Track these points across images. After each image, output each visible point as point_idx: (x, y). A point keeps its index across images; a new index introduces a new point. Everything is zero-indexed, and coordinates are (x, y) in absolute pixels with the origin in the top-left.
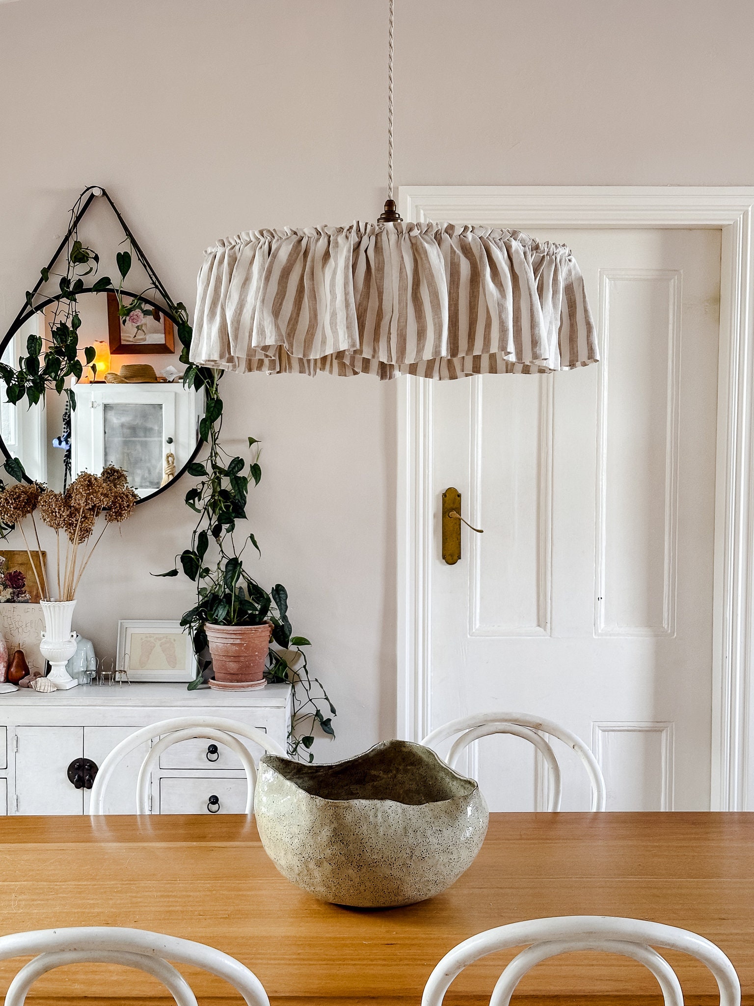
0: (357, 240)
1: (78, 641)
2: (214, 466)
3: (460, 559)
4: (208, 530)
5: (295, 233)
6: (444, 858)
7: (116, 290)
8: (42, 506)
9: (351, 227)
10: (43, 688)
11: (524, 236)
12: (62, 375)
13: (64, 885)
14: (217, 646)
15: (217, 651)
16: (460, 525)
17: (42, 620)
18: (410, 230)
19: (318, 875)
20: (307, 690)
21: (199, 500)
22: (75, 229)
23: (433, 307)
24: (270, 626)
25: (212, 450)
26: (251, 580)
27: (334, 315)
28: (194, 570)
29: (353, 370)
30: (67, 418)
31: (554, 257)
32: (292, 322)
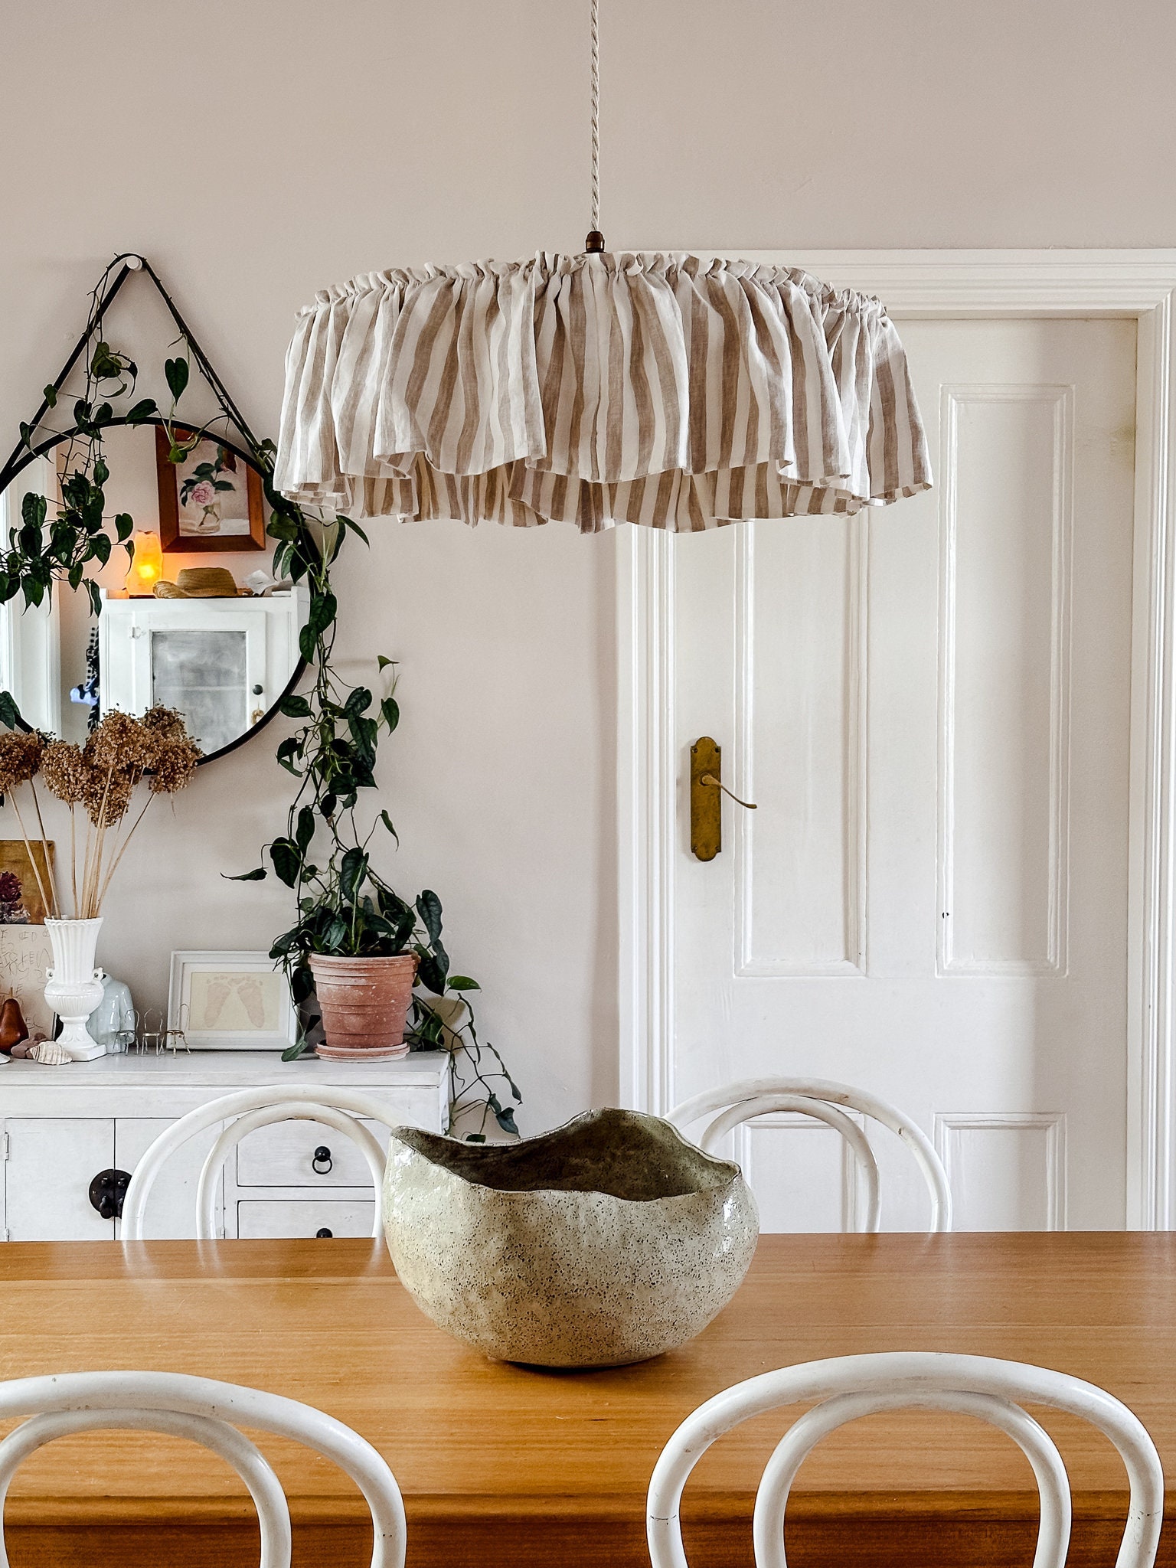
0: (542, 282)
1: (105, 985)
2: (324, 702)
3: (720, 851)
4: (313, 805)
5: (442, 274)
6: (686, 1285)
7: (165, 420)
8: (48, 765)
9: (532, 263)
10: (49, 1057)
11: (810, 279)
12: (79, 559)
13: (76, 1339)
14: (328, 989)
15: (330, 998)
16: (719, 796)
17: (48, 951)
18: (627, 265)
19: (483, 1314)
20: (474, 1062)
21: (300, 757)
22: (99, 323)
23: (664, 388)
24: (413, 958)
25: (320, 676)
26: (384, 886)
27: (505, 402)
28: (292, 870)
29: (538, 516)
30: (93, 655)
31: (858, 315)
32: (437, 418)
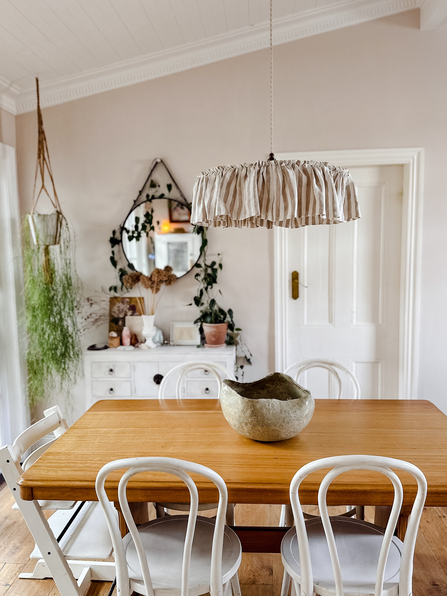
0: (259, 169)
1: (156, 330)
2: (205, 265)
3: (299, 297)
4: (203, 288)
5: (233, 167)
6: (297, 422)
7: (167, 198)
8: (141, 280)
9: (256, 164)
10: (143, 347)
11: (330, 165)
12: (148, 231)
13: (147, 430)
14: (207, 331)
15: (207, 333)
16: (299, 284)
17: (142, 322)
18: (281, 163)
19: (246, 429)
20: (241, 348)
21: (200, 277)
22: (151, 175)
23: (291, 196)
24: (227, 324)
25: (204, 258)
26: (220, 307)
27: (249, 201)
28: (198, 303)
29: (257, 225)
31: (342, 174)
32: (232, 205)
